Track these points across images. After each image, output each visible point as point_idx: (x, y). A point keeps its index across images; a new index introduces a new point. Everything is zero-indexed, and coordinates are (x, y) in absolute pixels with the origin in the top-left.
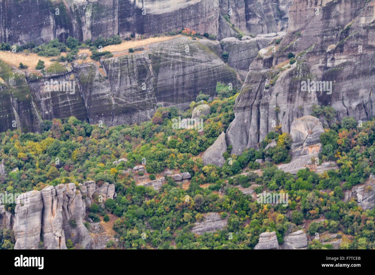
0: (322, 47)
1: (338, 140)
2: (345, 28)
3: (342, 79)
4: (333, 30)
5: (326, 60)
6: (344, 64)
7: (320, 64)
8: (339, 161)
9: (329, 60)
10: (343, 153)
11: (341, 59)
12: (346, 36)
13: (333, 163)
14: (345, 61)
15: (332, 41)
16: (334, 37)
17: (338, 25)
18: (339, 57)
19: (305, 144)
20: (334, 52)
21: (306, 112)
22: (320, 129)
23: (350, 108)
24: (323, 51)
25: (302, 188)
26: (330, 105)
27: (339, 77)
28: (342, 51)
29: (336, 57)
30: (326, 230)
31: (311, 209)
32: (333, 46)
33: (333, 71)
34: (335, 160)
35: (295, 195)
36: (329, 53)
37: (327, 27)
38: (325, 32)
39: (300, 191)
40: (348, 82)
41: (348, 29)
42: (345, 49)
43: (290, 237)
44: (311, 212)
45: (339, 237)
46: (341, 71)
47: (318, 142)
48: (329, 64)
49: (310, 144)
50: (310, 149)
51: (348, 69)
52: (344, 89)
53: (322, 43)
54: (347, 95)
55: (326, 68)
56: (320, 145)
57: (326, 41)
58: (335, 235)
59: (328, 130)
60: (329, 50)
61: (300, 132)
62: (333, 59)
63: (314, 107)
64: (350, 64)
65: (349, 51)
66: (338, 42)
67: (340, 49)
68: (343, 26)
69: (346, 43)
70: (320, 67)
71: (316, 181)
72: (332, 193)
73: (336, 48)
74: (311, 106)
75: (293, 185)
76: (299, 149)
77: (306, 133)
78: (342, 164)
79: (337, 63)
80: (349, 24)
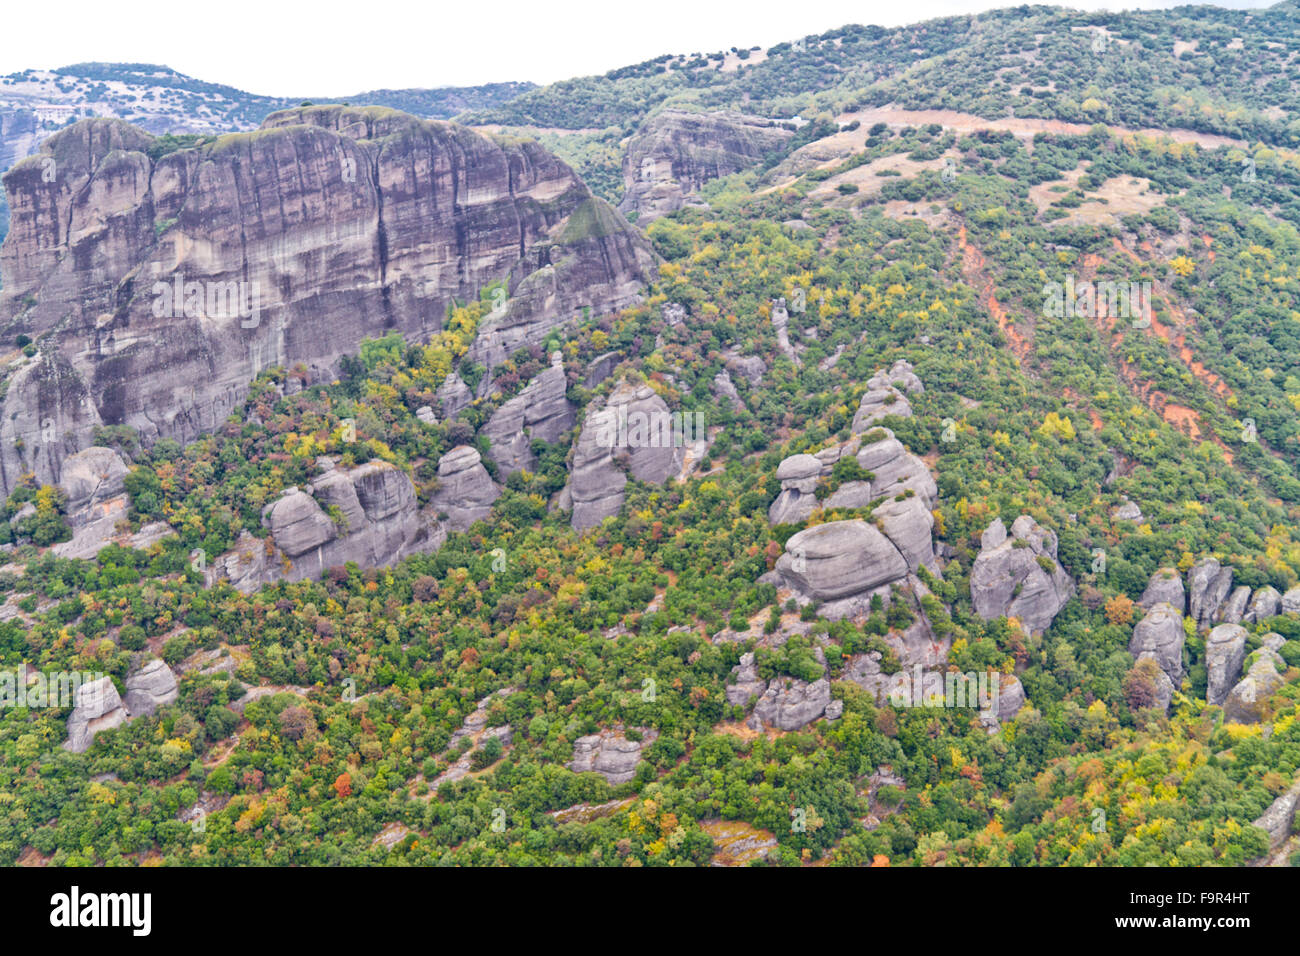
0: (85, 320)
1: (163, 483)
2: (123, 281)
3: (136, 374)
4: (101, 288)
5: (97, 342)
6: (135, 347)
7: (87, 352)
8: (174, 519)
9: (103, 342)
10: (178, 503)
11: (125, 340)
12: (129, 297)
13: (163, 524)
14: (134, 341)
15: (102, 308)
16: (106, 300)
17: (107, 279)
18: (121, 336)
19: (94, 500)
20: (111, 326)
21: (83, 442)
22: (122, 468)
23: (163, 422)
24: (89, 327)
25: (122, 581)
26: (123, 422)
27: (130, 371)
28: (126, 325)
29: (115, 337)
30: (198, 647)
31: (158, 616)
32: (108, 317)
33: (117, 361)
34: (165, 518)
35: (114, 598)
36: (103, 329)
37: (88, 284)
38: (87, 292)
39: (121, 588)
40: (149, 377)
41: (130, 284)
42: (132, 319)
43: (138, 678)
44: (158, 621)
45: (224, 655)
46: (130, 359)
47: (121, 491)
48: (104, 350)
49: (105, 497)
50: (105, 507)
51: (144, 357)
52: (145, 391)
53: (84, 312)
54: (153, 400)
55: (100, 357)
56: (125, 496)
57: (92, 308)
58: (217, 652)
59: (135, 468)
60: (99, 324)
61: (82, 480)
62: (111, 340)
63: (96, 430)
64: (147, 345)
65: (139, 323)
66: (115, 310)
67: (122, 320)
68: (117, 281)
69: (132, 310)
70: (89, 357)
71: (141, 562)
72: (184, 578)
73: (115, 319)
74: (89, 429)
75: (103, 580)
76: (84, 510)
77: (95, 480)
78: (181, 524)
79: (118, 346)
80: (129, 275)
